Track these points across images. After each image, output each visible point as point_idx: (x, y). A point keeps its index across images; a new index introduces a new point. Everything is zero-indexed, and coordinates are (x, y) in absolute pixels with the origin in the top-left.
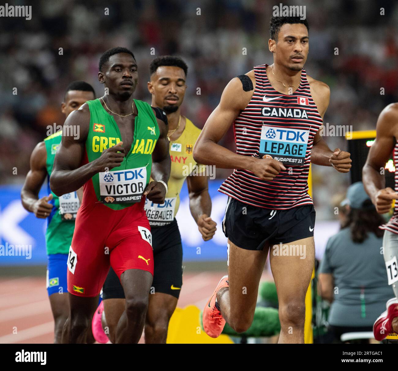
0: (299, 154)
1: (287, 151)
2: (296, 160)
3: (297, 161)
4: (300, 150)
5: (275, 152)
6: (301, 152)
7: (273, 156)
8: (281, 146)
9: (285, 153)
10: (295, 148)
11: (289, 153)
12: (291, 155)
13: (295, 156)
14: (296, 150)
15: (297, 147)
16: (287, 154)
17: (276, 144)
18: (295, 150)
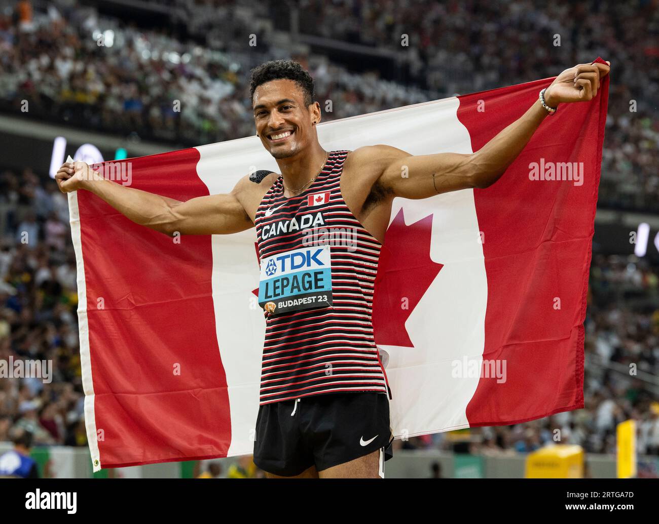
0: (317, 287)
1: (295, 287)
2: (314, 298)
3: (317, 299)
4: (317, 280)
5: (279, 295)
6: (320, 284)
7: (276, 302)
8: (285, 282)
9: (292, 292)
10: (307, 279)
11: (299, 290)
12: (303, 292)
13: (309, 291)
14: (310, 282)
15: (310, 276)
16: (296, 292)
17: (278, 281)
18: (308, 282)
